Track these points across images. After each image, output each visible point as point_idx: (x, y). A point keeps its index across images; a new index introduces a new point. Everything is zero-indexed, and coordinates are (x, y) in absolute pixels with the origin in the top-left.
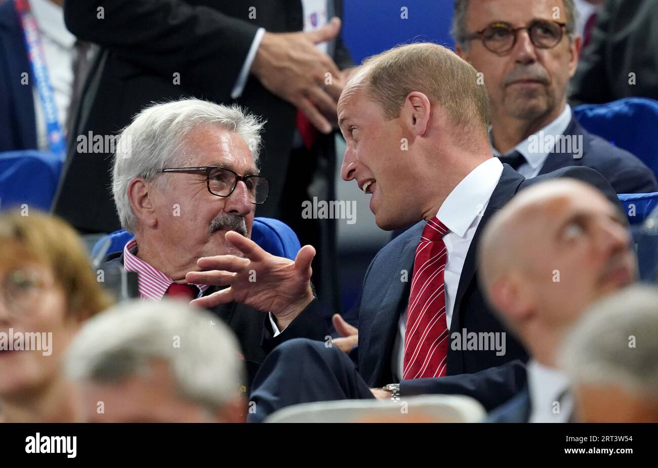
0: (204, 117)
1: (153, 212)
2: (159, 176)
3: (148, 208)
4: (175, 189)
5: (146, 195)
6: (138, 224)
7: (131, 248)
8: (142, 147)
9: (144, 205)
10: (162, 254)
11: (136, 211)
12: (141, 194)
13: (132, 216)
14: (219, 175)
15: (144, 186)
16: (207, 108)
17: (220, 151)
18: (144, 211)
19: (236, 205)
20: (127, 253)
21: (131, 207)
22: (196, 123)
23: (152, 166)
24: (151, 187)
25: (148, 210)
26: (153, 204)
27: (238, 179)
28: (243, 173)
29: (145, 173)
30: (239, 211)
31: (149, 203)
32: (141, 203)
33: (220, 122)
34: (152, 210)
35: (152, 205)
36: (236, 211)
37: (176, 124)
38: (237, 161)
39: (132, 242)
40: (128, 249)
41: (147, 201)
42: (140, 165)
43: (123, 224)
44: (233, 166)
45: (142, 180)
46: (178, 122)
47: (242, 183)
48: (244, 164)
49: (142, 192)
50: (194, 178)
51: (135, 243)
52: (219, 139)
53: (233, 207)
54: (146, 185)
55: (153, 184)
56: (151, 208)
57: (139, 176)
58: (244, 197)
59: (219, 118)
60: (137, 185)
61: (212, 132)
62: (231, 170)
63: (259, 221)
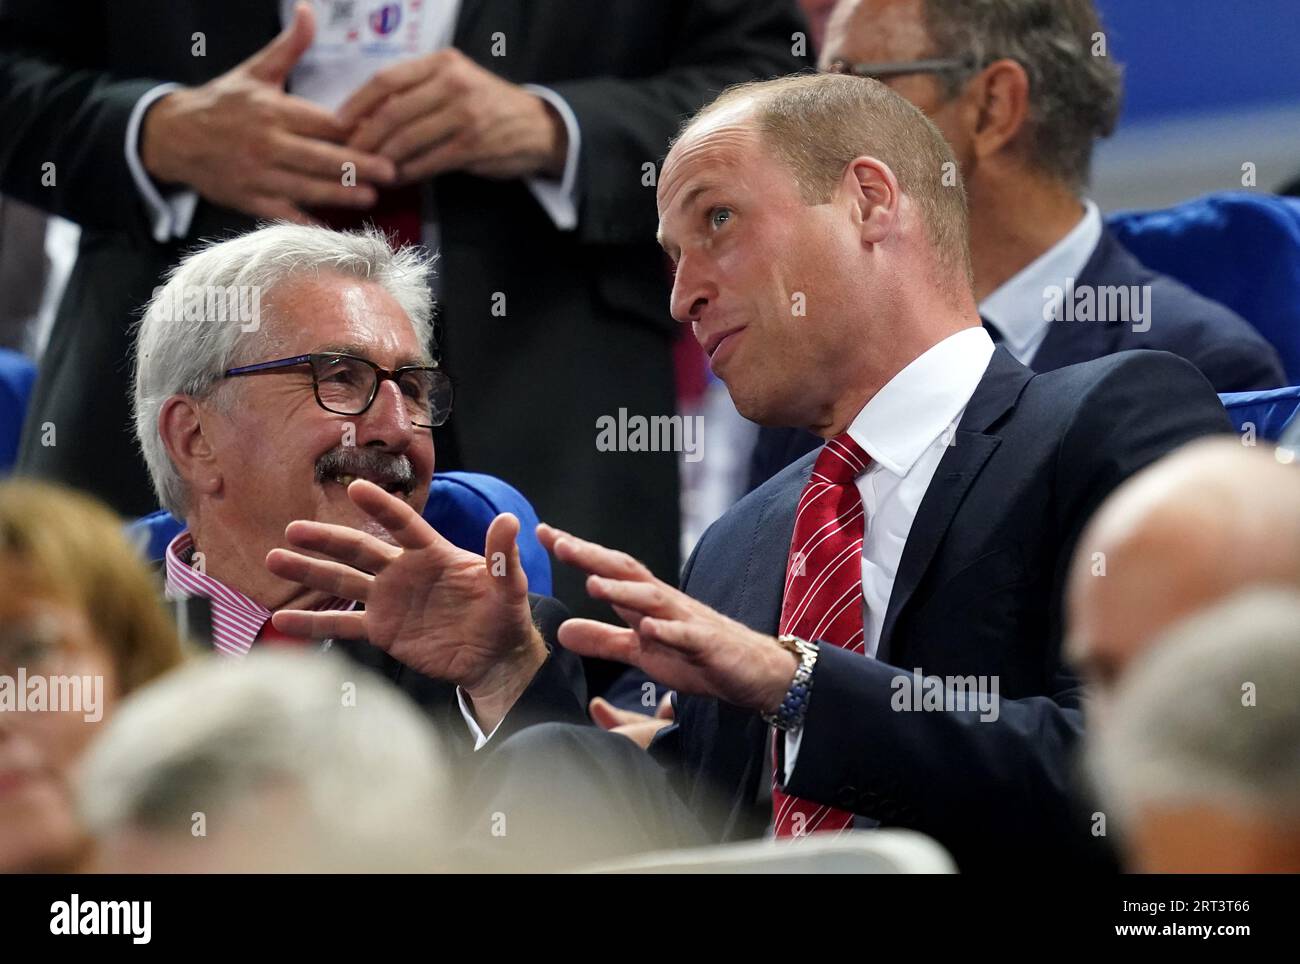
0: (303, 255)
1: (214, 461)
2: (219, 387)
3: (201, 456)
4: (251, 407)
5: (197, 431)
6: (188, 494)
7: (180, 549)
8: (182, 332)
9: (196, 450)
10: (241, 550)
11: (180, 467)
12: (188, 429)
13: (176, 478)
14: (342, 373)
15: (191, 412)
16: (307, 235)
17: (339, 321)
18: (196, 461)
19: (380, 429)
20: (171, 560)
21: (171, 460)
22: (286, 269)
23: (203, 368)
24: (205, 412)
25: (201, 459)
26: (212, 447)
27: (382, 375)
28: (394, 364)
29: (190, 384)
30: (388, 442)
31: (206, 446)
32: (187, 447)
33: (335, 261)
34: (211, 458)
35: (208, 449)
36: (383, 444)
37: (246, 275)
38: (377, 339)
39: (182, 539)
40: (176, 552)
41: (200, 442)
42: (180, 369)
43: (162, 500)
44: (368, 350)
45: (187, 399)
46: (249, 272)
47: (392, 384)
48: (394, 346)
49: (190, 425)
50: (287, 381)
51: (188, 540)
52: (338, 297)
53: (374, 434)
54: (197, 409)
55: (209, 405)
56: (209, 454)
57: (179, 392)
58: (397, 412)
59: (333, 254)
60: (178, 412)
61: (321, 285)
62: (366, 358)
63: (453, 480)
